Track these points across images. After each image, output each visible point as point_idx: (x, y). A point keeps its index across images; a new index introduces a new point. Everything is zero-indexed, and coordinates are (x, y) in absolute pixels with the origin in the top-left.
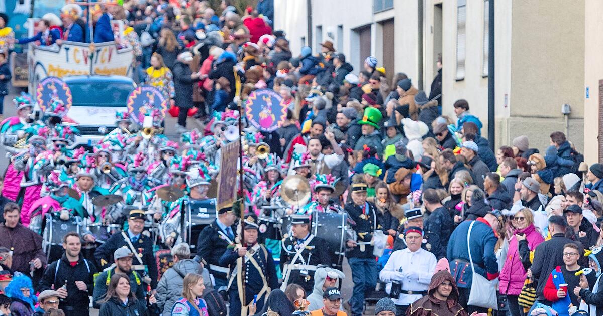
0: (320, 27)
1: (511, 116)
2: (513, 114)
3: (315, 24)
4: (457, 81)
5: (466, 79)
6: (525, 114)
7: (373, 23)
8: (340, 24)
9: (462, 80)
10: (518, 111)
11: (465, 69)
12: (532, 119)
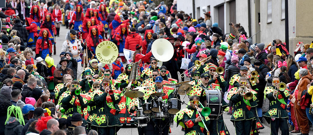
0: (199, 8)
1: (296, 37)
2: (297, 36)
3: (196, 7)
4: (268, 23)
5: (272, 23)
6: (303, 36)
7: (224, 3)
8: (208, 5)
9: (271, 23)
10: (300, 35)
11: (272, 18)
12: (306, 38)
